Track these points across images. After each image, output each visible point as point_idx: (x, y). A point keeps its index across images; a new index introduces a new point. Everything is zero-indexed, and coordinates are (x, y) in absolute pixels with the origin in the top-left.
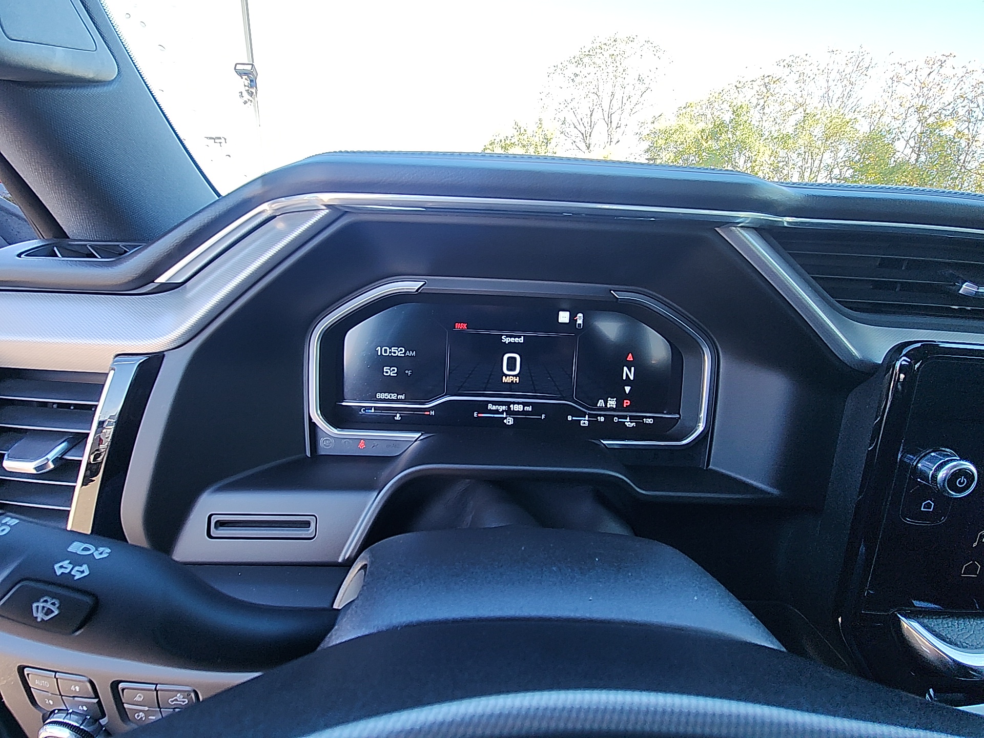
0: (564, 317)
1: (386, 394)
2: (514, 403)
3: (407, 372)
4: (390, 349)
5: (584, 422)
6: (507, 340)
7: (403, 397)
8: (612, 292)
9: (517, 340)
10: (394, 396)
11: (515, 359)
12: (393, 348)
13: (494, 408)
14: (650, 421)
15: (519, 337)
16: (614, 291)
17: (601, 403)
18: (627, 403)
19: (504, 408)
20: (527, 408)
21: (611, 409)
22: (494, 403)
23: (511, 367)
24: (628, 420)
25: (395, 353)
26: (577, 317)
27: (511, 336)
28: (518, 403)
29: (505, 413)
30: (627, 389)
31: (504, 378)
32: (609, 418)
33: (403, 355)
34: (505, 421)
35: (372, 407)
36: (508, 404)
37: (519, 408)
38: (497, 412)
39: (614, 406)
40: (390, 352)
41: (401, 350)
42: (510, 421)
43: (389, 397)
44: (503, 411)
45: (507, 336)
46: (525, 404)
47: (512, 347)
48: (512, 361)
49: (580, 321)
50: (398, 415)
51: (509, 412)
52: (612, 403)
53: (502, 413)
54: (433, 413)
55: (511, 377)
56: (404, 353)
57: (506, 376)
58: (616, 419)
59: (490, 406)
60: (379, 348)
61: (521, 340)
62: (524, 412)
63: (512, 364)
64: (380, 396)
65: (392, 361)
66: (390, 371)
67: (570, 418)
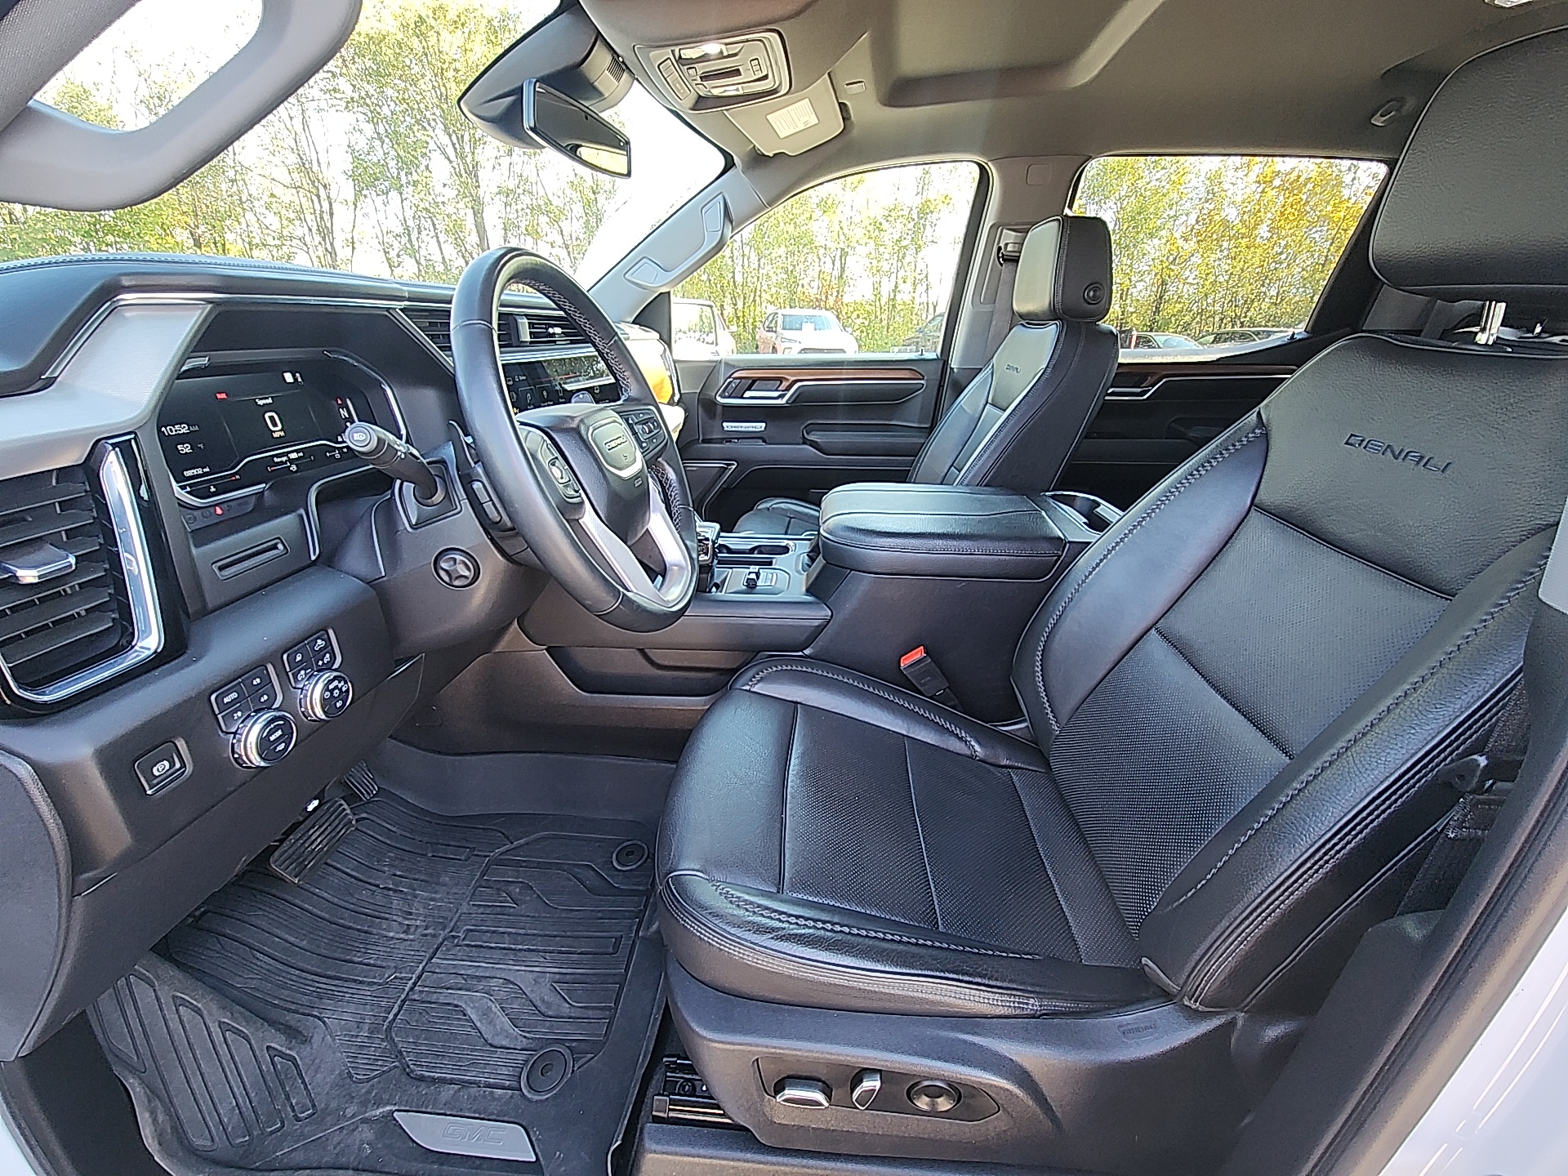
0: (288, 377)
1: (194, 470)
2: (290, 452)
3: (199, 446)
4: (174, 427)
5: (337, 455)
6: (261, 402)
7: (207, 470)
8: (326, 352)
9: (267, 401)
10: (200, 471)
12: (176, 426)
13: (279, 460)
15: (267, 398)
17: (339, 438)
19: (284, 459)
20: (301, 454)
22: (277, 456)
23: (275, 425)
25: (180, 430)
26: (297, 377)
27: (262, 399)
28: (293, 452)
29: (288, 462)
30: (349, 425)
32: (349, 448)
33: (188, 431)
34: (291, 469)
35: (186, 485)
36: (286, 454)
37: (294, 456)
38: (282, 463)
40: (176, 431)
41: (185, 427)
42: (294, 468)
43: (197, 472)
44: (285, 461)
45: (260, 399)
46: (297, 451)
47: (267, 408)
48: (272, 418)
49: (300, 379)
50: (213, 486)
51: (291, 461)
53: (285, 463)
54: (238, 477)
55: (277, 431)
56: (188, 429)
57: (274, 432)
59: (276, 460)
60: (164, 429)
61: (270, 401)
62: (299, 458)
63: (273, 422)
64: (188, 473)
65: (182, 439)
66: (185, 449)
67: (328, 454)
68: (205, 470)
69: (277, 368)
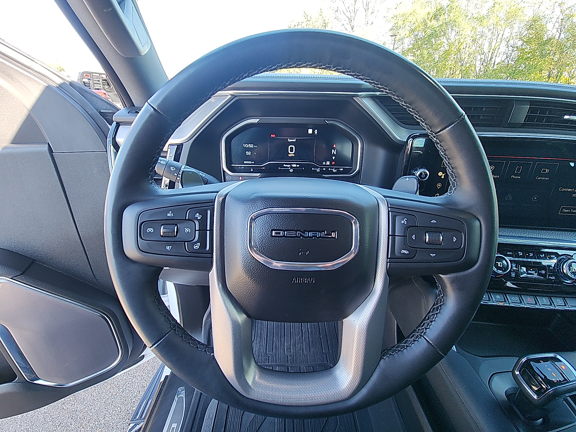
0: (310, 131)
1: (247, 162)
2: (293, 164)
3: (254, 153)
4: (248, 145)
5: (318, 170)
6: (290, 141)
7: (253, 163)
8: (326, 121)
9: (293, 140)
10: (250, 162)
11: (293, 147)
12: (249, 145)
13: (286, 166)
14: (342, 169)
15: (294, 139)
16: (327, 120)
17: (324, 163)
18: (333, 163)
20: (298, 166)
21: (328, 165)
22: (286, 164)
23: (292, 151)
24: (334, 169)
25: (250, 146)
26: (315, 131)
27: (291, 139)
28: (294, 164)
29: (290, 168)
30: (334, 158)
31: (289, 154)
32: (327, 169)
33: (253, 147)
34: (290, 171)
35: (242, 166)
36: (291, 164)
37: (294, 166)
38: (287, 167)
39: (329, 164)
40: (248, 146)
41: (252, 145)
42: (291, 170)
43: (248, 163)
44: (289, 167)
45: (290, 139)
46: (297, 164)
47: (292, 143)
48: (292, 148)
49: (316, 133)
50: (252, 169)
51: (291, 167)
52: (328, 163)
53: (289, 168)
54: (264, 168)
55: (291, 154)
56: (253, 146)
57: (290, 154)
58: (329, 169)
59: (284, 165)
60: (244, 145)
61: (295, 140)
62: (296, 167)
63: (292, 150)
64: (245, 162)
65: (249, 149)
66: (249, 153)
67: (313, 169)
68: (252, 162)
69: (306, 127)
